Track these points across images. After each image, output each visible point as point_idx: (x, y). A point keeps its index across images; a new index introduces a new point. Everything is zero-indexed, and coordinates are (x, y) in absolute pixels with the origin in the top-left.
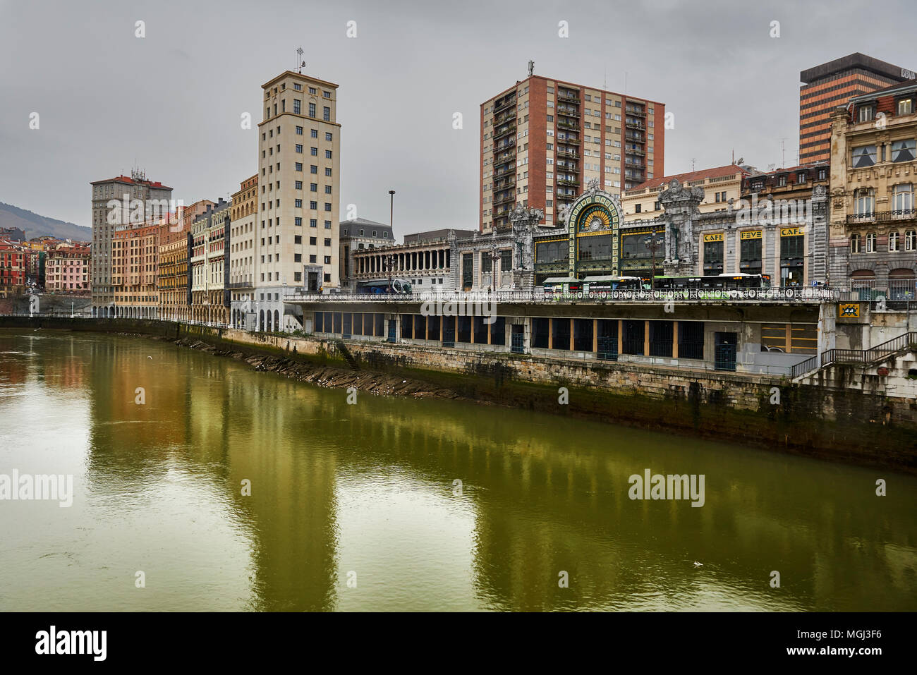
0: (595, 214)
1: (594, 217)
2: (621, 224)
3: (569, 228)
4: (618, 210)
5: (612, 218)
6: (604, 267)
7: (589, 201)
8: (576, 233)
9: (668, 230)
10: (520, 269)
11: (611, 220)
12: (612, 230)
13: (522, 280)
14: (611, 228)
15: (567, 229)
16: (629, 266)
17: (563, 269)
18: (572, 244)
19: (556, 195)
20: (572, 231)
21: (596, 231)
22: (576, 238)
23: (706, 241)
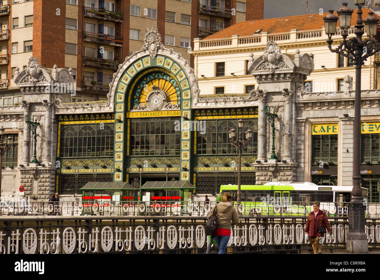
0: (156, 83)
1: (155, 88)
2: (195, 101)
3: (115, 103)
4: (191, 79)
5: (181, 91)
6: (170, 166)
7: (147, 63)
8: (126, 111)
9: (260, 115)
10: (33, 165)
11: (181, 95)
12: (181, 109)
13: (36, 183)
14: (180, 106)
15: (112, 105)
16: (207, 166)
17: (104, 167)
18: (119, 128)
19: (82, 35)
20: (121, 108)
21: (157, 110)
22: (126, 119)
23: (314, 134)
